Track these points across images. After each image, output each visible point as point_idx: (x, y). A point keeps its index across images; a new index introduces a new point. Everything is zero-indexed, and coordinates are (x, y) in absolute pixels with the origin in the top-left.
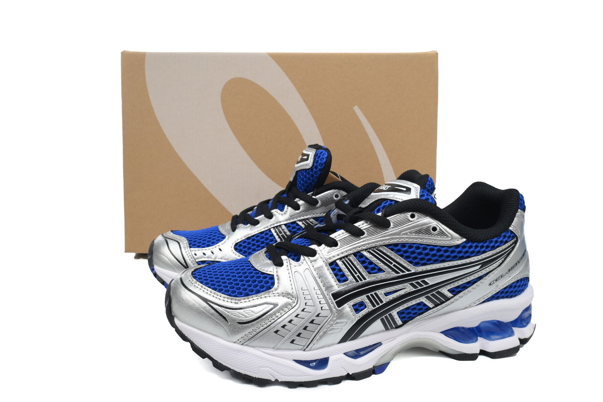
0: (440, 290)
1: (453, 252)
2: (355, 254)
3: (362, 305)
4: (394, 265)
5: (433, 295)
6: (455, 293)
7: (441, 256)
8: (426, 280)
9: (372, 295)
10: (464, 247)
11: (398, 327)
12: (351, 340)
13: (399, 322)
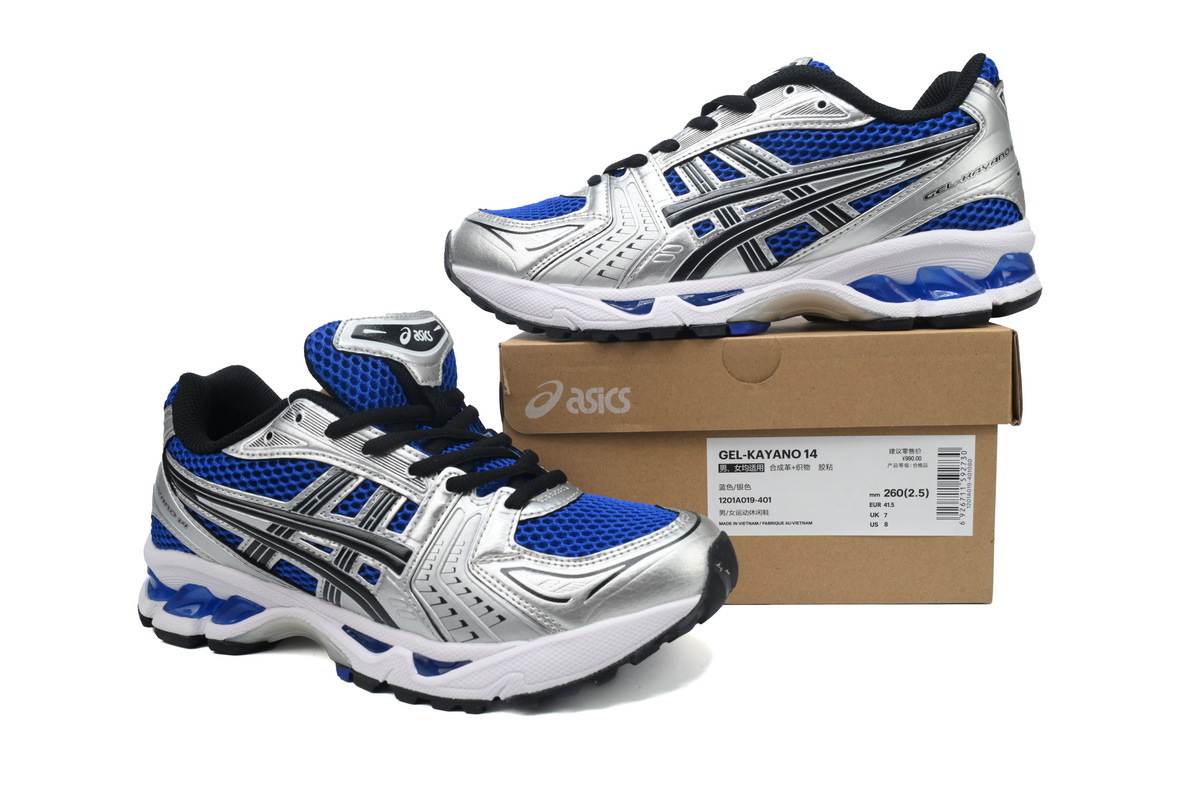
0: (834, 202)
1: (853, 138)
2: (702, 156)
3: (708, 224)
4: (760, 166)
5: (823, 210)
6: (862, 209)
7: (834, 145)
8: (809, 184)
9: (723, 210)
10: (872, 130)
11: (770, 267)
12: (691, 278)
13: (772, 259)
